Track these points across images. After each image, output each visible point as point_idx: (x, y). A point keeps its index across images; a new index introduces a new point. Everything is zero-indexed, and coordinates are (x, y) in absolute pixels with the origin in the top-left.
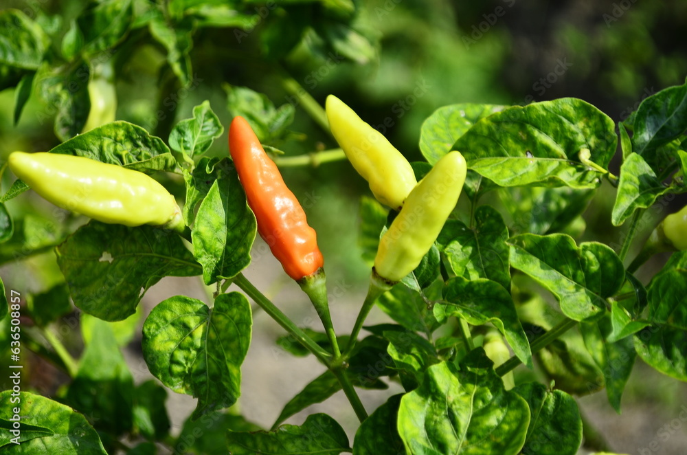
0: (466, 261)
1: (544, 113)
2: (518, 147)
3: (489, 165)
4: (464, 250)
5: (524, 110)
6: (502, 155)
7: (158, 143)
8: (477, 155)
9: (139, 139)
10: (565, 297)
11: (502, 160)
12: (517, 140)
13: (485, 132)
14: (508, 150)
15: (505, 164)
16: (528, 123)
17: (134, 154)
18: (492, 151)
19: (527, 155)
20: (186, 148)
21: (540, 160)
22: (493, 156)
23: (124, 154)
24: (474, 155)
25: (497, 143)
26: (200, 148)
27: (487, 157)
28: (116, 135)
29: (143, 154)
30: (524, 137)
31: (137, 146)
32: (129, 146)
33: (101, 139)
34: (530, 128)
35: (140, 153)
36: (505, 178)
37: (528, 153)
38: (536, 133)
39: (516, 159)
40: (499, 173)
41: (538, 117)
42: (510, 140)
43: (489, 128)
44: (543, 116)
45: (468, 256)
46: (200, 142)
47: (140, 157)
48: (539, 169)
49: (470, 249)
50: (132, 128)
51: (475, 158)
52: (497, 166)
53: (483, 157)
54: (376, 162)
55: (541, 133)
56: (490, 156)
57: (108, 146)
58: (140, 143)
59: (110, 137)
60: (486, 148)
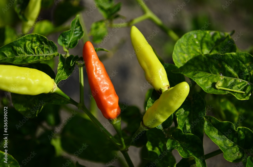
0: (185, 118)
1: (231, 58)
2: (217, 70)
3: (202, 77)
4: (185, 113)
5: (222, 56)
6: (209, 72)
7: (52, 43)
8: (198, 69)
9: (43, 41)
10: (227, 149)
11: (208, 74)
12: (217, 67)
13: (203, 60)
14: (212, 70)
15: (210, 77)
16: (223, 61)
17: (40, 48)
18: (204, 69)
19: (220, 74)
20: (65, 44)
21: (226, 77)
22: (205, 72)
23: (36, 48)
24: (196, 68)
25: (207, 66)
26: (72, 44)
27: (202, 71)
28: (32, 39)
29: (45, 48)
30: (220, 66)
31: (42, 44)
32: (38, 44)
33: (25, 41)
34: (223, 63)
35: (43, 47)
36: (208, 86)
37: (221, 73)
38: (226, 66)
39: (215, 75)
40: (206, 83)
41: (229, 59)
42: (214, 66)
43: (204, 58)
44: (230, 59)
45: (186, 116)
46: (72, 41)
47: (43, 49)
48: (225, 82)
49: (188, 113)
50: (40, 36)
51: (196, 70)
52: (206, 78)
53: (200, 70)
54: (150, 67)
55: (228, 66)
56: (203, 71)
57: (28, 44)
58: (43, 43)
59: (29, 40)
60: (202, 67)
